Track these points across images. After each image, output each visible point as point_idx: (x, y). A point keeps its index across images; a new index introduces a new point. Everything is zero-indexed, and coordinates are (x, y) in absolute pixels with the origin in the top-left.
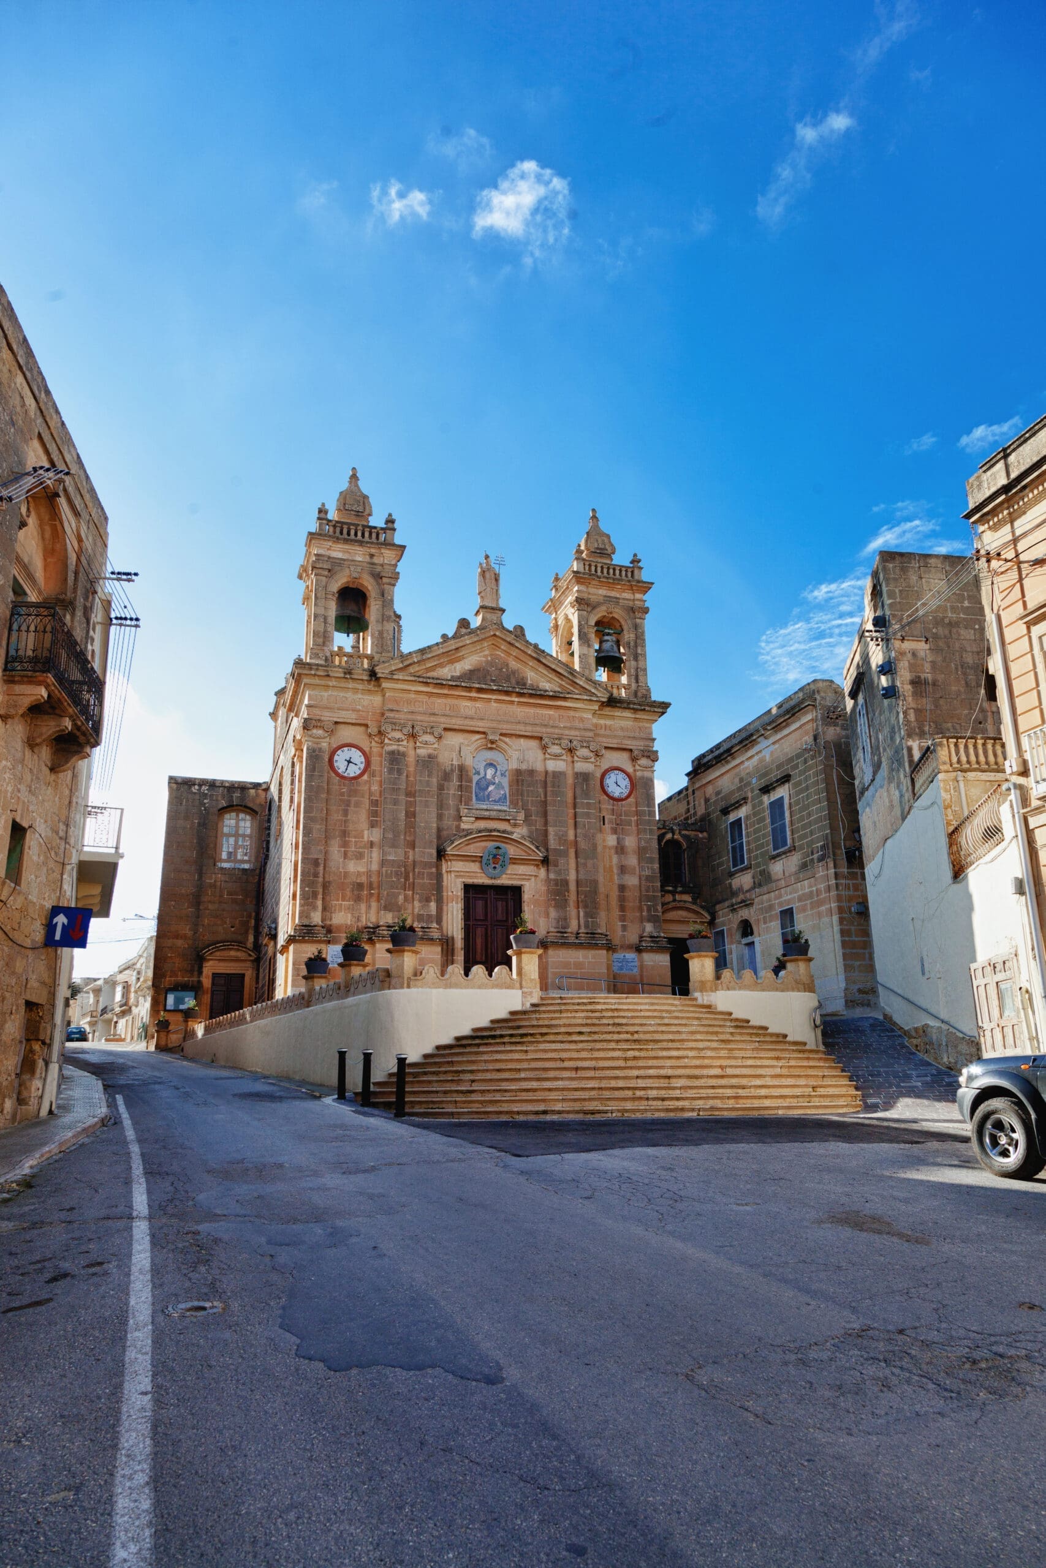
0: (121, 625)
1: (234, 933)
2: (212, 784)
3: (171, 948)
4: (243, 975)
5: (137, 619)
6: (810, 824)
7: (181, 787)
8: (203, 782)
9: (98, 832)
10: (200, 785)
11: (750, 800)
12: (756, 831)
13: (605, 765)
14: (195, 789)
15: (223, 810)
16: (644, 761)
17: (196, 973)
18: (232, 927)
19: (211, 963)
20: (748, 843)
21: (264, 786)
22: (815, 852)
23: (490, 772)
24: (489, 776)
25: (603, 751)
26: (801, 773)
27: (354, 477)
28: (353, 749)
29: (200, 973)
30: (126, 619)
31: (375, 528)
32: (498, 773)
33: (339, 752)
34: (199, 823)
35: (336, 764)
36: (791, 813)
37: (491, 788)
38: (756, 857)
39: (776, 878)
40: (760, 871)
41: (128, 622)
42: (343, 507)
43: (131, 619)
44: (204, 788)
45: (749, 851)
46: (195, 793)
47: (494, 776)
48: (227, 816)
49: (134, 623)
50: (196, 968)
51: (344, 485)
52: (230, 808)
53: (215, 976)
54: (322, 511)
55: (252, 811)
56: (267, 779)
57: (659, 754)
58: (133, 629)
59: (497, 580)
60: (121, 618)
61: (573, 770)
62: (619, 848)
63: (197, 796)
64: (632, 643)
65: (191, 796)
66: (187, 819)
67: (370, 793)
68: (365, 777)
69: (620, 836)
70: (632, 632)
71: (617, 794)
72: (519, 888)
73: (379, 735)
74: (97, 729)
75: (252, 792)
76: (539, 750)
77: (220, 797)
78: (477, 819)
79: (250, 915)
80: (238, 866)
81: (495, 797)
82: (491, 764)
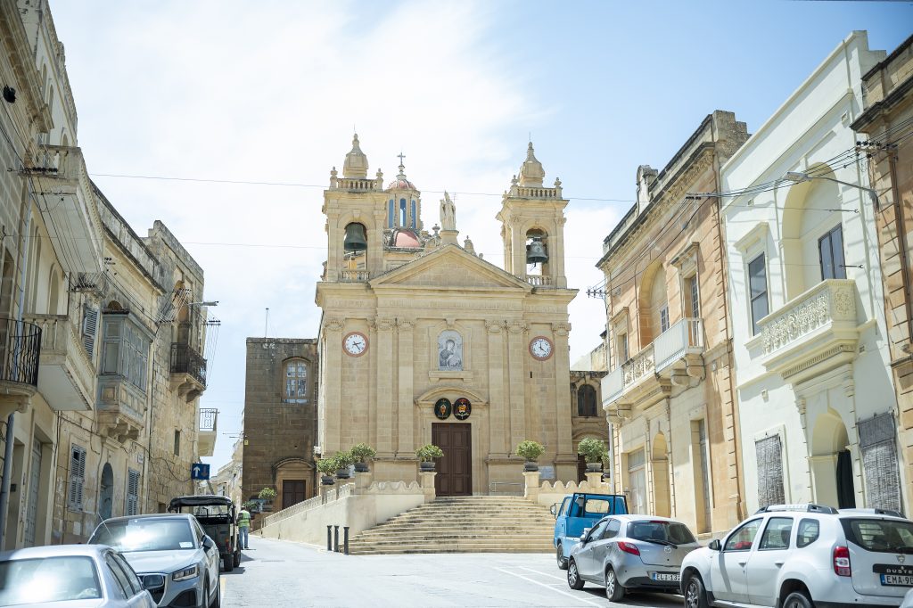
0: (212, 325)
1: (297, 450)
2: (277, 342)
3: (253, 462)
4: (305, 481)
5: (219, 321)
7: (254, 344)
8: (271, 341)
9: (207, 421)
10: (269, 343)
13: (532, 336)
14: (265, 346)
15: (285, 361)
16: (561, 331)
17: (271, 480)
18: (296, 446)
19: (282, 473)
21: (314, 342)
23: (450, 346)
24: (449, 349)
25: (531, 326)
27: (356, 141)
28: (358, 336)
29: (274, 479)
30: (214, 321)
31: (369, 180)
32: (456, 346)
33: (349, 338)
34: (269, 371)
35: (347, 347)
37: (450, 357)
41: (215, 323)
42: (348, 165)
43: (217, 321)
44: (272, 346)
46: (265, 350)
47: (452, 349)
48: (289, 365)
49: (217, 323)
50: (271, 476)
51: (350, 148)
52: (290, 359)
53: (285, 482)
54: (334, 172)
55: (306, 360)
56: (317, 337)
58: (217, 326)
59: (453, 211)
60: (212, 321)
61: (508, 341)
62: (542, 393)
63: (267, 352)
64: (554, 245)
65: (264, 352)
66: (260, 368)
67: (369, 365)
68: (366, 354)
69: (543, 385)
70: (554, 237)
71: (541, 356)
72: (470, 424)
73: (375, 326)
74: (204, 381)
75: (306, 346)
76: (483, 329)
77: (283, 351)
78: (440, 379)
79: (307, 438)
80: (298, 401)
81: (453, 363)
82: (450, 341)
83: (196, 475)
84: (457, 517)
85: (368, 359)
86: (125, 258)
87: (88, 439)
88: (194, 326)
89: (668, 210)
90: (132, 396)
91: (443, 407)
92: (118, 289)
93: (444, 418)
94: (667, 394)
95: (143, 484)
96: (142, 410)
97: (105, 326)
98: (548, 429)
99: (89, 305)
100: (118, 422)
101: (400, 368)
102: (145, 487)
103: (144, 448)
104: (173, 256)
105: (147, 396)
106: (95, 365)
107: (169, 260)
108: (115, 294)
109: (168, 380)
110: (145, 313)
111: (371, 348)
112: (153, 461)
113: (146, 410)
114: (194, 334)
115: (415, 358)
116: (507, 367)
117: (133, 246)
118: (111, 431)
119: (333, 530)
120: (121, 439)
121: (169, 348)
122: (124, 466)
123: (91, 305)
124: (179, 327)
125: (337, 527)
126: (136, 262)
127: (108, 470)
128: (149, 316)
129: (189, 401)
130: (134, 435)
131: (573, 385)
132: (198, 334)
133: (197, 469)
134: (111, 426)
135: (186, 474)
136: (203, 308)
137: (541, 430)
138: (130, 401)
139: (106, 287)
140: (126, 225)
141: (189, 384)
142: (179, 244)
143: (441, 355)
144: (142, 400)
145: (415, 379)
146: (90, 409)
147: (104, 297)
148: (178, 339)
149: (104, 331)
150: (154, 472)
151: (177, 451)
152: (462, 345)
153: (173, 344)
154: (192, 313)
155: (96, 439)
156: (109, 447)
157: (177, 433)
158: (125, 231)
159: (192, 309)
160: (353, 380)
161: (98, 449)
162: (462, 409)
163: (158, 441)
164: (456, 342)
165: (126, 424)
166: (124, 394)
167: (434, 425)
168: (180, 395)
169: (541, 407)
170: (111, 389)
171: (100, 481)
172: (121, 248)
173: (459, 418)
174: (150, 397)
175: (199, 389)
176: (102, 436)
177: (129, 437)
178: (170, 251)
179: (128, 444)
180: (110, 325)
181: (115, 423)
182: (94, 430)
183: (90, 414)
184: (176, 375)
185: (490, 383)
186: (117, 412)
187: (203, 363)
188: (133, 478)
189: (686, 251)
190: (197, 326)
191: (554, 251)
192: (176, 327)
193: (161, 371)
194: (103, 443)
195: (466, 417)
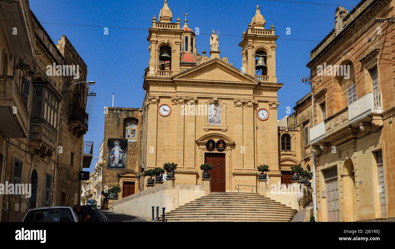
0: (91, 95)
1: (131, 166)
2: (121, 109)
4: (134, 182)
5: (95, 94)
7: (110, 111)
8: (117, 109)
9: (87, 148)
13: (258, 108)
14: (115, 112)
16: (273, 105)
17: (117, 181)
18: (130, 164)
19: (123, 178)
21: (140, 110)
23: (215, 112)
24: (214, 114)
28: (166, 106)
29: (119, 181)
30: (92, 94)
32: (218, 112)
33: (161, 107)
34: (117, 124)
35: (160, 111)
41: (93, 95)
42: (162, 15)
43: (94, 94)
44: (118, 111)
46: (115, 113)
47: (216, 114)
48: (127, 122)
49: (94, 95)
50: (117, 179)
52: (128, 118)
53: (124, 183)
55: (136, 119)
58: (94, 96)
60: (91, 94)
61: (245, 110)
62: (263, 138)
63: (116, 115)
65: (114, 114)
66: (112, 123)
67: (172, 121)
68: (170, 115)
69: (263, 134)
70: (270, 56)
71: (263, 118)
72: (225, 154)
73: (175, 100)
74: (87, 126)
75: (136, 112)
76: (232, 103)
77: (124, 115)
79: (136, 160)
80: (131, 140)
81: (216, 121)
82: (215, 109)
83: (82, 178)
84: (224, 203)
85: (171, 118)
86: (46, 53)
87: (24, 155)
88: (82, 96)
89: (357, 31)
90: (49, 131)
91: (211, 144)
92: (42, 70)
93: (211, 150)
94: (355, 136)
95: (54, 182)
96: (54, 140)
97: (34, 91)
98: (266, 157)
99: (25, 77)
100: (41, 146)
101: (188, 123)
102: (55, 183)
103: (55, 162)
104: (71, 56)
105: (57, 132)
106: (28, 111)
107: (69, 58)
108: (40, 73)
109: (67, 124)
110: (56, 85)
111: (173, 113)
112: (60, 169)
113: (56, 140)
114: (82, 100)
117: (50, 47)
118: (37, 151)
119: (155, 209)
120: (43, 156)
121: (68, 107)
122: (44, 172)
123: (27, 78)
124: (73, 96)
125: (158, 208)
126: (52, 56)
127: (35, 173)
128: (58, 87)
129: (78, 137)
130: (50, 154)
131: (279, 134)
132: (84, 100)
133: (82, 174)
134: (37, 148)
135: (76, 177)
136: (87, 86)
137: (262, 157)
138: (48, 135)
139: (35, 69)
140: (47, 35)
141: (79, 127)
142: (74, 50)
143: (210, 116)
144: (55, 134)
145: (196, 129)
146: (25, 137)
147: (34, 74)
148: (73, 102)
149: (34, 94)
150: (60, 175)
151: (72, 164)
152: (221, 112)
153: (70, 105)
154: (81, 88)
155: (28, 155)
156: (36, 161)
157: (72, 154)
158: (46, 38)
159: (81, 86)
160: (163, 129)
161: (29, 161)
162: (221, 146)
163: (62, 158)
164: (218, 110)
165: (45, 148)
166: (44, 130)
167: (206, 153)
168: (74, 133)
169: (262, 146)
170: (38, 127)
171: (30, 180)
172: (43, 47)
173: (219, 150)
174: (58, 133)
175: (84, 130)
176: (32, 154)
177: (46, 155)
178: (70, 53)
179: (46, 159)
180: (37, 91)
181: (39, 146)
182: (27, 150)
183: (25, 140)
184: (72, 121)
186: (41, 141)
187: (86, 116)
188: (49, 178)
189: (371, 54)
190: (83, 96)
191: (270, 63)
192: (72, 96)
193: (64, 119)
194: (32, 158)
195: (223, 150)
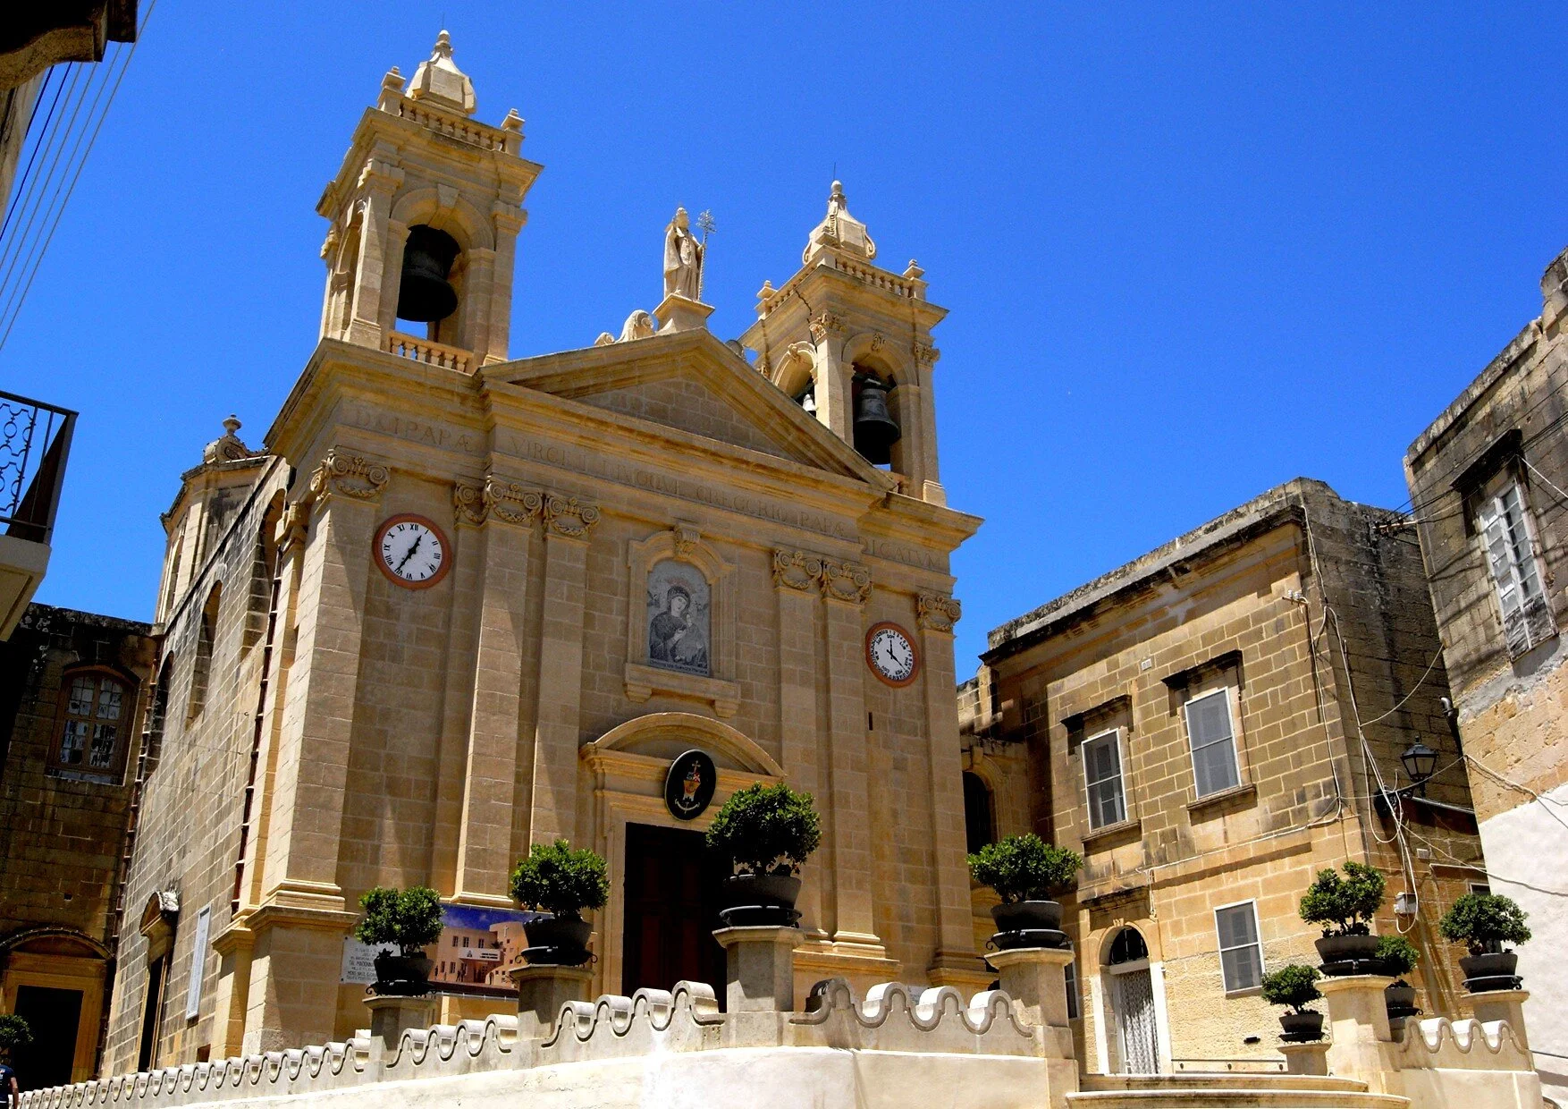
6: (1294, 743)
11: (1134, 702)
12: (1149, 759)
13: (871, 616)
16: (936, 618)
18: (68, 897)
20: (1133, 781)
21: (155, 632)
22: (1309, 796)
23: (678, 604)
24: (675, 613)
25: (871, 591)
26: (1266, 649)
28: (422, 527)
32: (692, 608)
33: (394, 530)
35: (385, 553)
36: (1243, 723)
37: (677, 636)
38: (1152, 807)
39: (1204, 847)
40: (1162, 834)
45: (1134, 796)
47: (683, 615)
57: (962, 608)
61: (824, 617)
64: (913, 408)
67: (448, 622)
68: (442, 586)
69: (898, 754)
70: (913, 388)
71: (892, 673)
73: (480, 505)
76: (765, 572)
78: (655, 693)
80: (88, 778)
81: (685, 653)
82: (679, 590)
85: (448, 601)
101: (547, 641)
111: (461, 570)
115: (588, 620)
116: (825, 687)
143: (654, 625)
145: (586, 681)
152: (709, 608)
164: (693, 597)
185: (785, 725)
191: (913, 420)
